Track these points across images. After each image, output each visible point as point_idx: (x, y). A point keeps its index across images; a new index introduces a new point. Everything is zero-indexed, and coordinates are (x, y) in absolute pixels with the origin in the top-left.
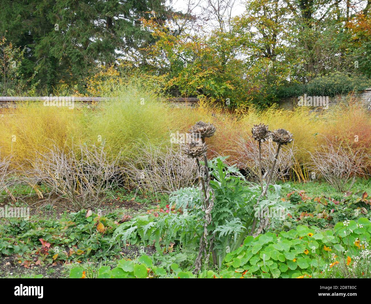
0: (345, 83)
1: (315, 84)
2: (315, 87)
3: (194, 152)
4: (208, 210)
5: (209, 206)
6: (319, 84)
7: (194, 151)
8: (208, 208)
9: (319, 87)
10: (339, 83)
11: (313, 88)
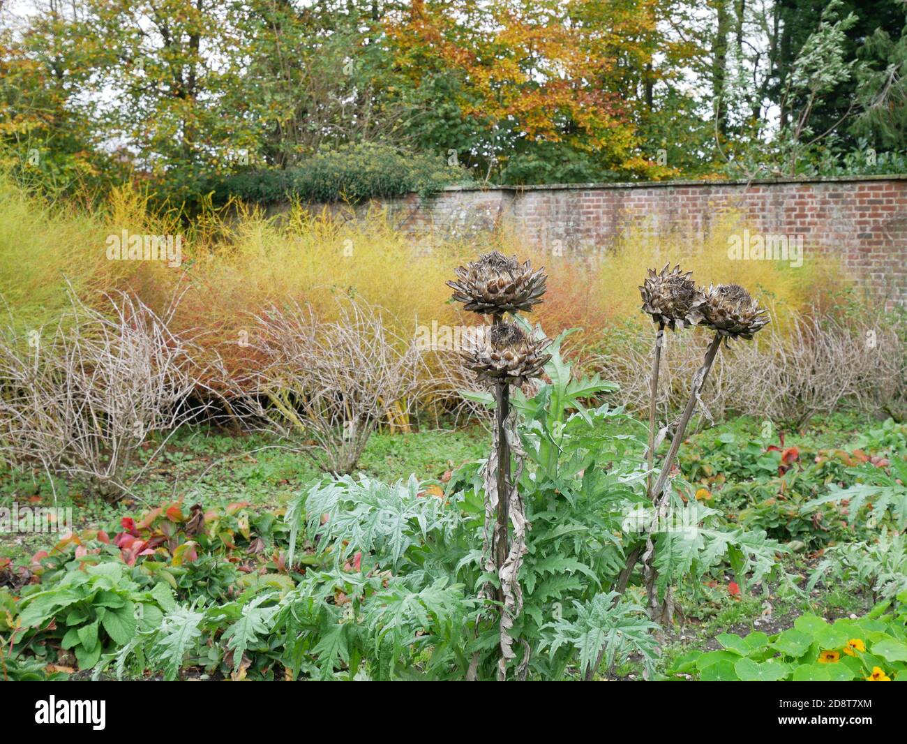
0: (393, 171)
1: (316, 170)
2: (315, 179)
3: (510, 363)
4: (510, 568)
5: (511, 555)
6: (325, 171)
7: (509, 358)
8: (508, 560)
9: (325, 177)
10: (377, 169)
11: (310, 179)
